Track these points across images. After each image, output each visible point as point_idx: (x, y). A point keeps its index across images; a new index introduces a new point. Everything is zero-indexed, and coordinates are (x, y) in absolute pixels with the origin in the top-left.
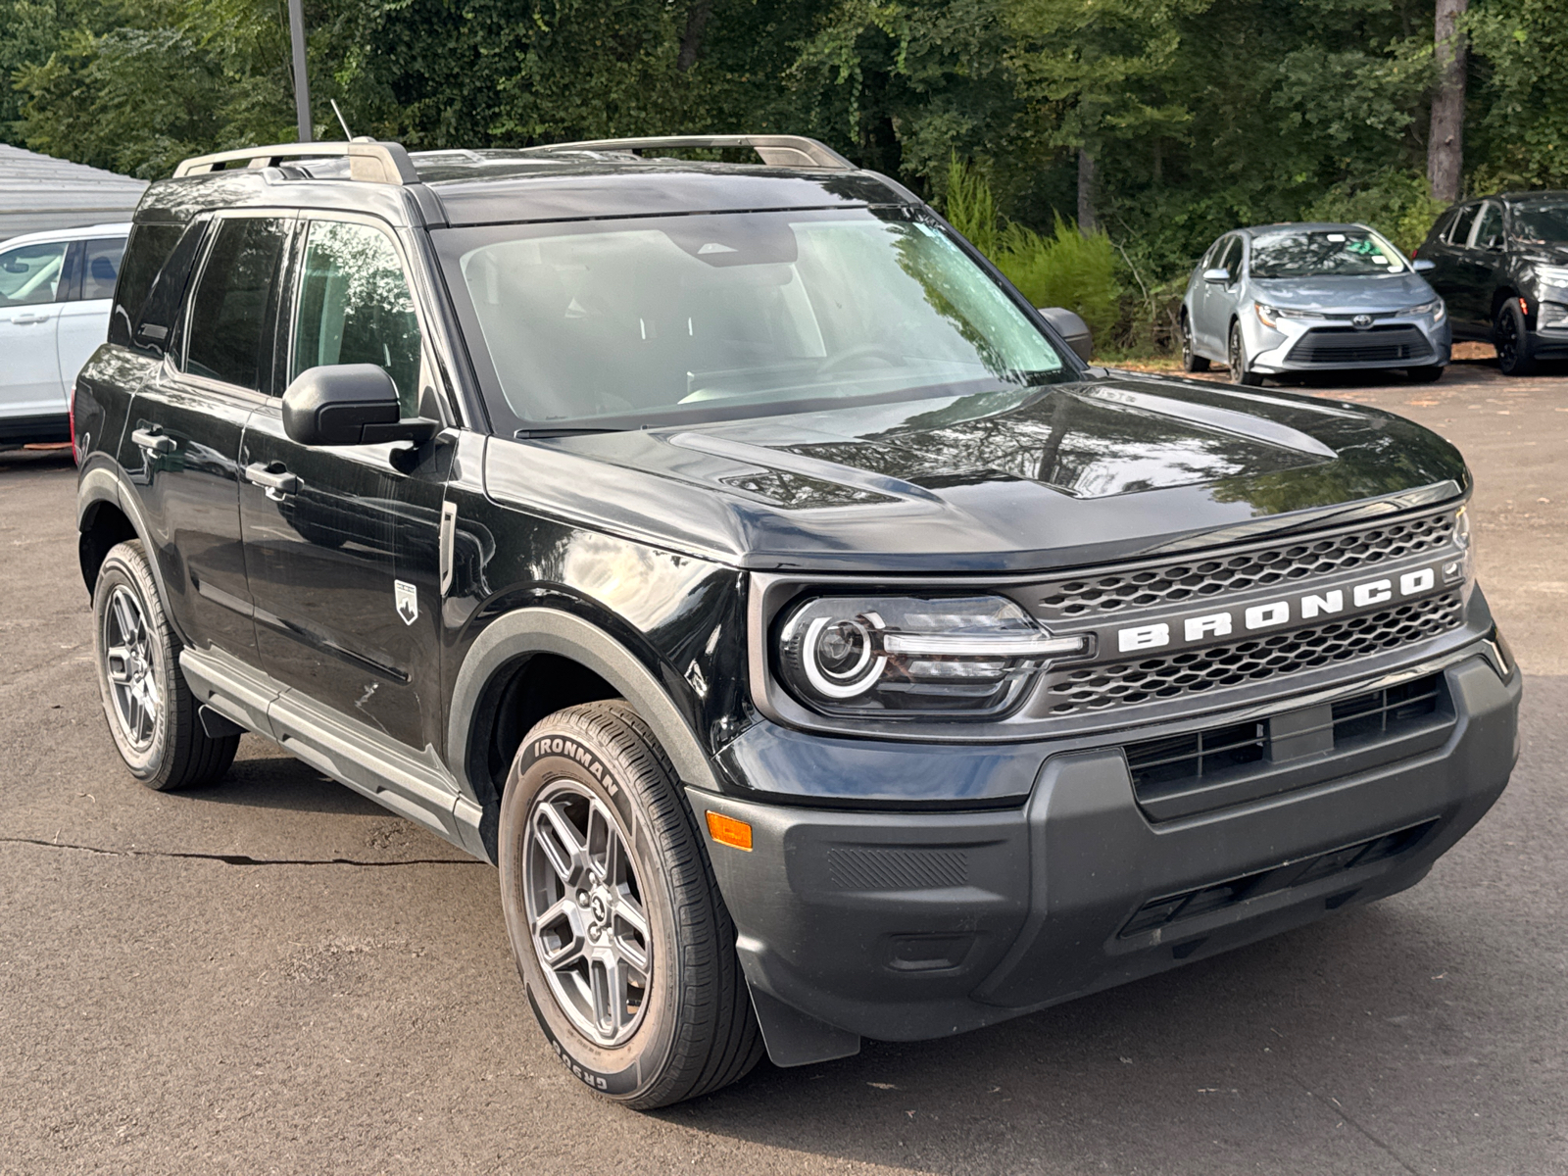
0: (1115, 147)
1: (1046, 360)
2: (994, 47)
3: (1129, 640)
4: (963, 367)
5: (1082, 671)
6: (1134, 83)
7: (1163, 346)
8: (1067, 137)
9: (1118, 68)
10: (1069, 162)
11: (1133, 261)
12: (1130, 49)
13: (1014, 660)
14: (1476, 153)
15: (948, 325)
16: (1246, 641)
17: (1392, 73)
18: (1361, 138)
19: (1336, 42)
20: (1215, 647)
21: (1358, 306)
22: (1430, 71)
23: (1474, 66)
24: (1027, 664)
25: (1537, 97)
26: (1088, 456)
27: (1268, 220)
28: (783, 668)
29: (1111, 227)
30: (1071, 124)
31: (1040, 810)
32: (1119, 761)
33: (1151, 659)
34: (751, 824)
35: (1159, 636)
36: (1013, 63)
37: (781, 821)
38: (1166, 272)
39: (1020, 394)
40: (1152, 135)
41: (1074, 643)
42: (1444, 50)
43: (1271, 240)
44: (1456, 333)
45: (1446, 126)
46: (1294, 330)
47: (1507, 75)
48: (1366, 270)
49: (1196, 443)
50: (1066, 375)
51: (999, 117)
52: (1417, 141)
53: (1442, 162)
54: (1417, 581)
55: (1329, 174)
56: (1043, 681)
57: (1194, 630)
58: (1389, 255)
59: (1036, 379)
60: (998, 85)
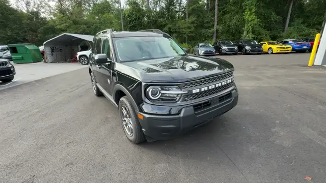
0: (189, 37)
1: (183, 53)
2: (179, 29)
3: (194, 92)
4: (176, 55)
5: (188, 96)
6: (190, 32)
7: (192, 53)
8: (185, 36)
9: (189, 30)
10: (185, 38)
11: (190, 46)
12: (190, 29)
13: (178, 94)
14: (217, 37)
15: (175, 51)
16: (209, 90)
17: (211, 31)
18: (208, 36)
19: (206, 28)
20: (205, 91)
21: (208, 49)
22: (213, 31)
23: (217, 30)
24: (179, 95)
25: (222, 33)
26: (186, 64)
27: (201, 43)
28: (146, 95)
29: (188, 43)
30: (185, 35)
31: (182, 115)
32: (192, 107)
33: (197, 94)
34: (143, 116)
35: (198, 91)
36: (181, 30)
37: (147, 116)
38: (192, 47)
39: (180, 57)
40: (191, 36)
41: (187, 92)
42: (215, 29)
43: (201, 44)
44: (216, 52)
45: (215, 35)
46: (203, 52)
47: (220, 31)
48: (209, 46)
49: (195, 62)
50: (185, 55)
51: (179, 35)
52: (212, 36)
53: (214, 38)
54: (229, 81)
55: (205, 39)
56: (182, 97)
57: (203, 90)
58: (211, 45)
59: (182, 55)
60: (179, 32)
